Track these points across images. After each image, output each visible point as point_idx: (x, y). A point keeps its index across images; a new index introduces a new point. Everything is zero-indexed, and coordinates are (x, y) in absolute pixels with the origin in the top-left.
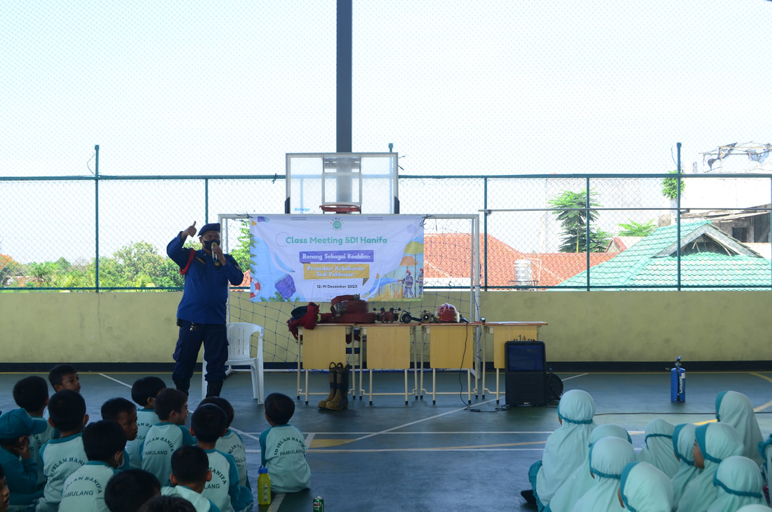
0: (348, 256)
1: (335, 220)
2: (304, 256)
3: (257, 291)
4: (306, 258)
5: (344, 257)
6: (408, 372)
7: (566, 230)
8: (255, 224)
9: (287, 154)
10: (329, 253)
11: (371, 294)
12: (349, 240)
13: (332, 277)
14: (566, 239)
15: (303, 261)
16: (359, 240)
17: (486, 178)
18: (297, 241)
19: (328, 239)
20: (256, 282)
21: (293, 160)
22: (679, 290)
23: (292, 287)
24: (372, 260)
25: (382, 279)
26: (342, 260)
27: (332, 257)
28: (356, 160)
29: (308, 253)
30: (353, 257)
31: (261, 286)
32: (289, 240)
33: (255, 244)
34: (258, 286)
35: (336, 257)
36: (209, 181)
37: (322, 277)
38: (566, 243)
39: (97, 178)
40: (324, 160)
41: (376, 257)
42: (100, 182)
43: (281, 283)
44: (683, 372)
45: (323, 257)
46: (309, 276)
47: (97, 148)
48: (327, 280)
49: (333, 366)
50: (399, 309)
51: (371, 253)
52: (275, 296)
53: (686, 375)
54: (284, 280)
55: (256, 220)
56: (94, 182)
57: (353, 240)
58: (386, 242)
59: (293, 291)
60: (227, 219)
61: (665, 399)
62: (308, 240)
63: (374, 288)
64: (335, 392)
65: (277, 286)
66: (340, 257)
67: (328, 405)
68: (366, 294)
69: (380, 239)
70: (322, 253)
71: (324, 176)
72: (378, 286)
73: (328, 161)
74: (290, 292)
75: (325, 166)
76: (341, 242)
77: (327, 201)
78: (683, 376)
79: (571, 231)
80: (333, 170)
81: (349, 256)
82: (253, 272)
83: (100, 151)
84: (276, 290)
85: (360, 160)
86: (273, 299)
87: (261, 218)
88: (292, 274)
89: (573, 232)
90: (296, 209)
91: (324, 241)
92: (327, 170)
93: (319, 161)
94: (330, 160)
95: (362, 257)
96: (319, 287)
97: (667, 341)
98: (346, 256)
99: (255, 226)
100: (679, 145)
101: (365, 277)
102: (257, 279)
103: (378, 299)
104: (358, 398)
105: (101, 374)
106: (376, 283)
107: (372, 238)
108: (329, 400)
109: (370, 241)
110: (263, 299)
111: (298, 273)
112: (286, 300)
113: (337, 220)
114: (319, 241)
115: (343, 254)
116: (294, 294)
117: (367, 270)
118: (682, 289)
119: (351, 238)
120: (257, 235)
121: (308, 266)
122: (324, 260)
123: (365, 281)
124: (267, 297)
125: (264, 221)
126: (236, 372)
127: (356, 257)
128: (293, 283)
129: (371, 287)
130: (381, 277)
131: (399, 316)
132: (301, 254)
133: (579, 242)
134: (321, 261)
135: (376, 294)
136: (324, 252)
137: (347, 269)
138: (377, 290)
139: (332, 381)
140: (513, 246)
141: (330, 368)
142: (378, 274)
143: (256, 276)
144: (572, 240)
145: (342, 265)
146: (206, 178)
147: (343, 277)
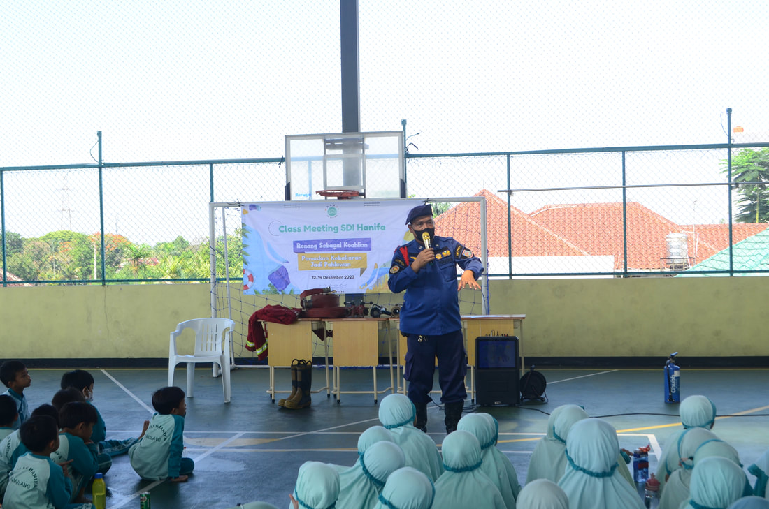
0: (343, 245)
1: (330, 207)
2: (298, 246)
3: (250, 283)
4: (301, 247)
5: (339, 246)
6: (377, 368)
7: (744, 196)
8: (247, 212)
9: (286, 137)
10: (324, 242)
11: (370, 285)
12: (345, 228)
13: (327, 268)
14: (744, 206)
15: (297, 251)
16: (356, 228)
17: (508, 154)
18: (290, 230)
19: (323, 227)
20: (249, 274)
21: (293, 142)
22: (731, 275)
23: (286, 279)
24: (369, 249)
25: (380, 269)
26: (337, 250)
27: (327, 246)
28: (359, 140)
29: (302, 243)
30: (349, 246)
31: (254, 277)
32: (282, 229)
33: (247, 234)
34: (251, 278)
35: (331, 246)
36: (214, 165)
37: (317, 268)
38: (744, 210)
39: (101, 166)
40: (325, 141)
41: (373, 245)
42: (103, 169)
43: (274, 274)
44: (677, 369)
45: (318, 247)
46: (303, 267)
47: (99, 134)
48: (322, 271)
49: (296, 363)
50: (371, 303)
51: (368, 241)
52: (268, 288)
53: (681, 372)
54: (277, 271)
55: (247, 209)
56: (97, 169)
57: (349, 228)
58: (384, 229)
59: (287, 283)
60: (224, 207)
61: (658, 399)
62: (302, 229)
63: (372, 279)
64: (296, 390)
65: (270, 277)
66: (335, 246)
67: (286, 404)
68: (364, 285)
69: (378, 226)
70: (317, 242)
71: (325, 158)
72: (376, 276)
73: (329, 142)
74: (284, 283)
75: (326, 147)
76: (336, 229)
77: (330, 185)
78: (676, 374)
79: (750, 196)
80: (339, 152)
81: (345, 245)
82: (245, 263)
83: (103, 138)
84: (270, 282)
85: (363, 140)
86: (267, 290)
87: (253, 206)
88: (285, 265)
89: (752, 197)
90: (297, 195)
91: (319, 229)
92: (329, 152)
93: (320, 142)
94: (332, 142)
95: (359, 245)
96: (314, 278)
97: (717, 333)
98: (343, 244)
99: (246, 215)
100: (729, 111)
101: (362, 267)
102: (250, 271)
103: (377, 291)
104: (332, 396)
105: (103, 370)
106: (374, 273)
107: (369, 225)
108: (290, 399)
109: (367, 228)
110: (256, 292)
111: (292, 263)
112: (280, 293)
113: (332, 206)
114: (313, 230)
115: (339, 243)
116: (288, 286)
117: (364, 260)
118: (734, 275)
119: (347, 225)
120: (249, 225)
121: (303, 256)
122: (319, 249)
123: (362, 271)
124: (260, 290)
125: (256, 209)
126: (239, 368)
127: (352, 246)
128: (287, 274)
129: (370, 276)
130: (379, 267)
131: (369, 310)
132: (295, 243)
133: (760, 210)
134: (316, 251)
135: (374, 285)
136: (319, 241)
137: (343, 258)
138: (375, 280)
139: (294, 379)
140: (668, 218)
141: (292, 365)
142: (376, 264)
143: (249, 267)
144: (751, 207)
145: (338, 254)
146: (211, 163)
147: (339, 267)
